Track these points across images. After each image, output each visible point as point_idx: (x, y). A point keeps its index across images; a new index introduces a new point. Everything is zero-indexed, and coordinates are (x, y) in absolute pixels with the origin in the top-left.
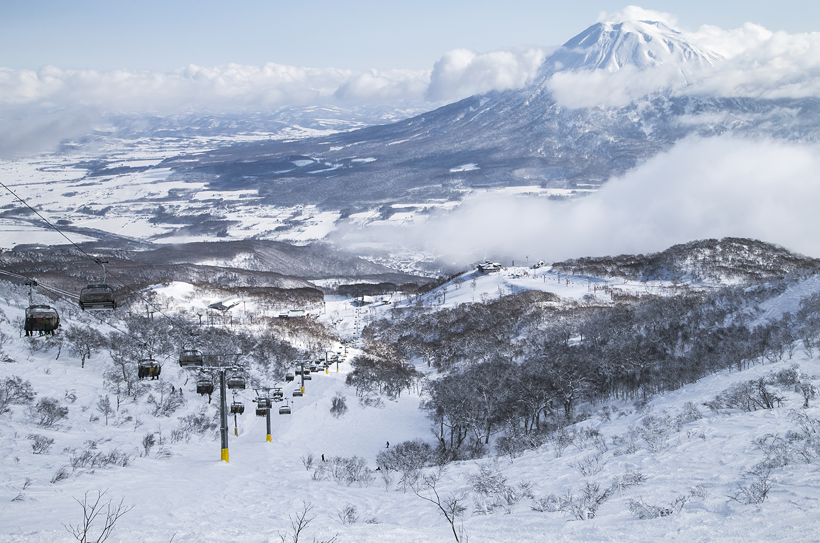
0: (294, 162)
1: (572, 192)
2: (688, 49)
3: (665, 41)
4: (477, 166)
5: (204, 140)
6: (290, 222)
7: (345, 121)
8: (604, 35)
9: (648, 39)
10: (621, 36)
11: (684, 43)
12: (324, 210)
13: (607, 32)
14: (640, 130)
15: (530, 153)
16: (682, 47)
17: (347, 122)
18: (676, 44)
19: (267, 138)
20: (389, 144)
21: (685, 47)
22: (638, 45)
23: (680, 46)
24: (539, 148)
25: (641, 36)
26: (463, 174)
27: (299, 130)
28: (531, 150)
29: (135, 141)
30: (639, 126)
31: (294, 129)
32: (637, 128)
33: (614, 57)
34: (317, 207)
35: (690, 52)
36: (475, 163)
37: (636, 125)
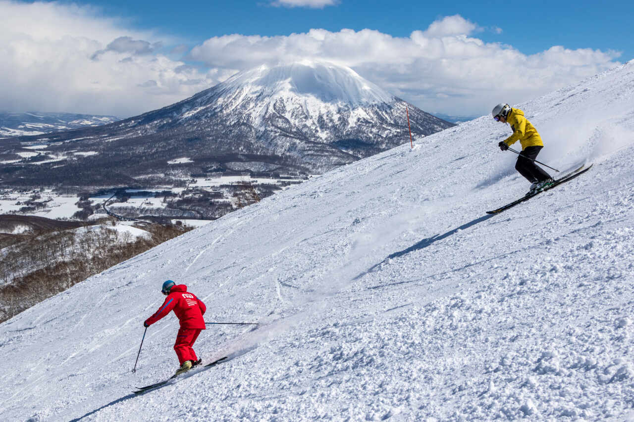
0: (18, 154)
1: (278, 182)
4: (190, 160)
6: (32, 204)
12: (61, 194)
14: (317, 135)
15: (233, 150)
20: (106, 141)
24: (240, 147)
26: (180, 166)
28: (233, 148)
30: (316, 132)
32: (314, 134)
34: (53, 191)
36: (188, 157)
37: (314, 131)
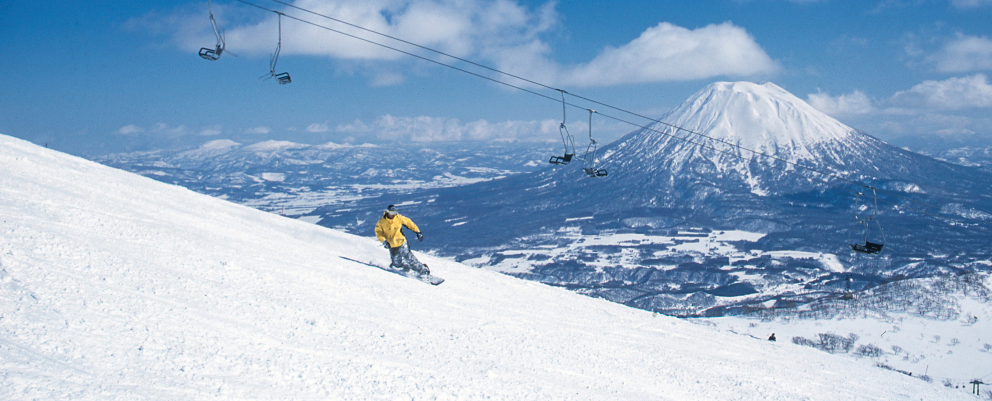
1: (671, 240)
2: (792, 108)
3: (771, 100)
5: (359, 187)
7: (494, 170)
8: (717, 94)
9: (756, 98)
10: (733, 95)
11: (789, 102)
13: (720, 92)
14: (746, 182)
15: (643, 203)
16: (787, 106)
17: (495, 170)
18: (781, 104)
19: (418, 186)
21: (789, 105)
22: (747, 103)
23: (785, 104)
24: (651, 198)
25: (750, 98)
26: (576, 223)
27: (449, 178)
28: (644, 200)
29: (299, 189)
30: (745, 178)
31: (445, 177)
32: (743, 180)
33: (725, 115)
35: (793, 111)
37: (743, 178)
